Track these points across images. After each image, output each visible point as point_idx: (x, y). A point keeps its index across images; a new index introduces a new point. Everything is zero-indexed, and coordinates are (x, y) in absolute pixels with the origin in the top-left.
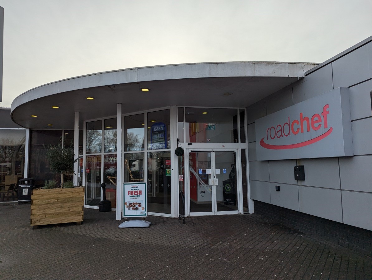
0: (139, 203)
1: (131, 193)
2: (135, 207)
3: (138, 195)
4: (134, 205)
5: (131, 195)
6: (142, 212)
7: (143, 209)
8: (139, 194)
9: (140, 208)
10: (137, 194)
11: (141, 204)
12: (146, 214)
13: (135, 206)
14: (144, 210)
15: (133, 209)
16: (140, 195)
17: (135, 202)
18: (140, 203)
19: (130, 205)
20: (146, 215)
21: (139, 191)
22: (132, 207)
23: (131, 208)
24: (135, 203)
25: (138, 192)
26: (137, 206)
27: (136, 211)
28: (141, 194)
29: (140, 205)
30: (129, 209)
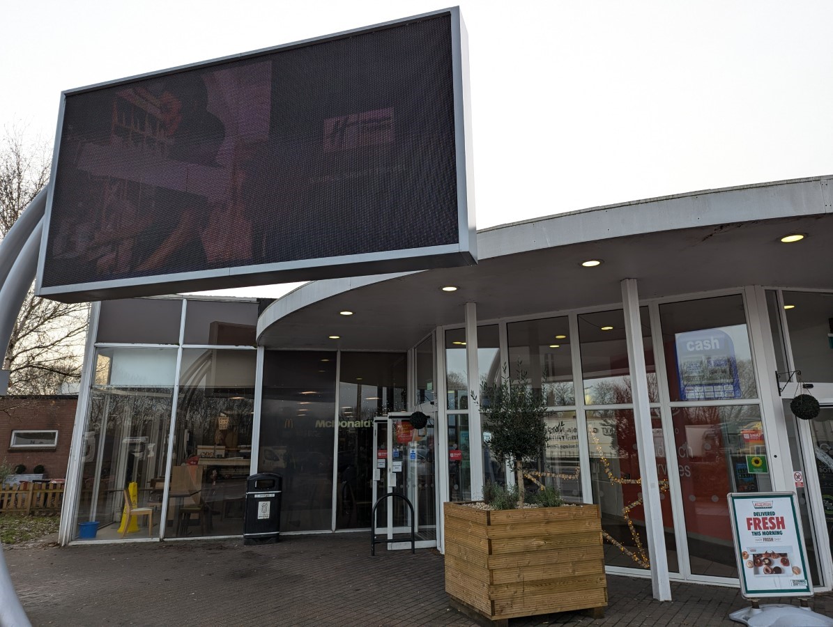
0: (781, 555)
1: (754, 523)
2: (773, 567)
3: (776, 530)
4: (769, 560)
5: (756, 529)
6: (795, 582)
7: (796, 571)
8: (779, 528)
9: (788, 569)
10: (771, 528)
11: (789, 557)
12: (808, 587)
13: (770, 563)
14: (801, 577)
15: (767, 571)
16: (781, 529)
17: (770, 552)
18: (785, 555)
19: (757, 561)
20: (808, 590)
21: (777, 518)
22: (764, 566)
23: (762, 569)
24: (770, 555)
25: (775, 521)
26: (777, 563)
27: (775, 577)
28: (784, 527)
29: (784, 558)
30: (757, 572)
